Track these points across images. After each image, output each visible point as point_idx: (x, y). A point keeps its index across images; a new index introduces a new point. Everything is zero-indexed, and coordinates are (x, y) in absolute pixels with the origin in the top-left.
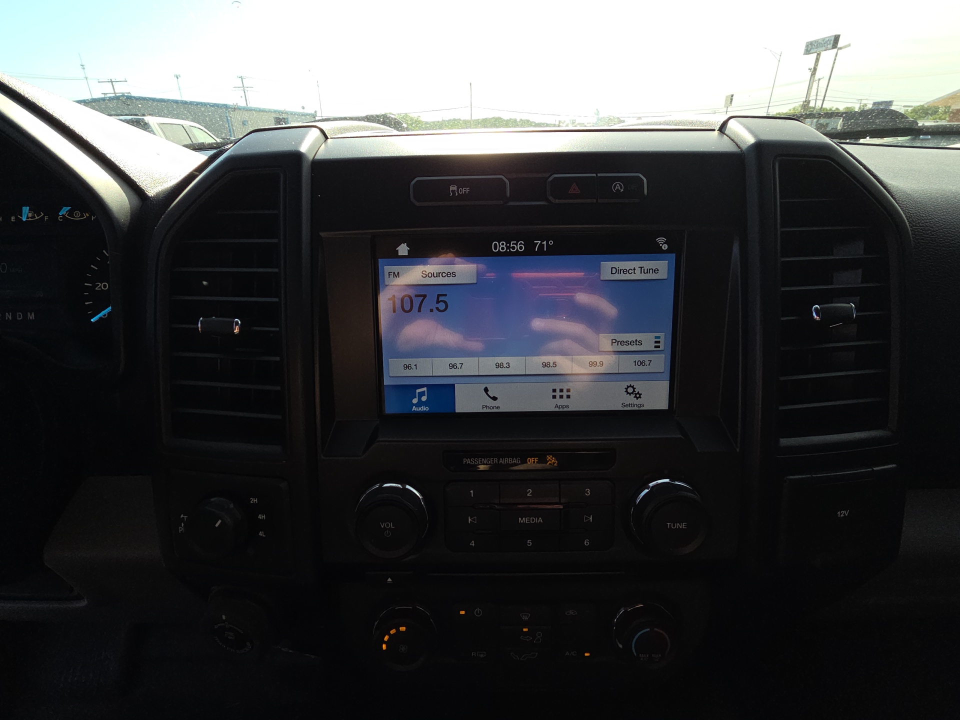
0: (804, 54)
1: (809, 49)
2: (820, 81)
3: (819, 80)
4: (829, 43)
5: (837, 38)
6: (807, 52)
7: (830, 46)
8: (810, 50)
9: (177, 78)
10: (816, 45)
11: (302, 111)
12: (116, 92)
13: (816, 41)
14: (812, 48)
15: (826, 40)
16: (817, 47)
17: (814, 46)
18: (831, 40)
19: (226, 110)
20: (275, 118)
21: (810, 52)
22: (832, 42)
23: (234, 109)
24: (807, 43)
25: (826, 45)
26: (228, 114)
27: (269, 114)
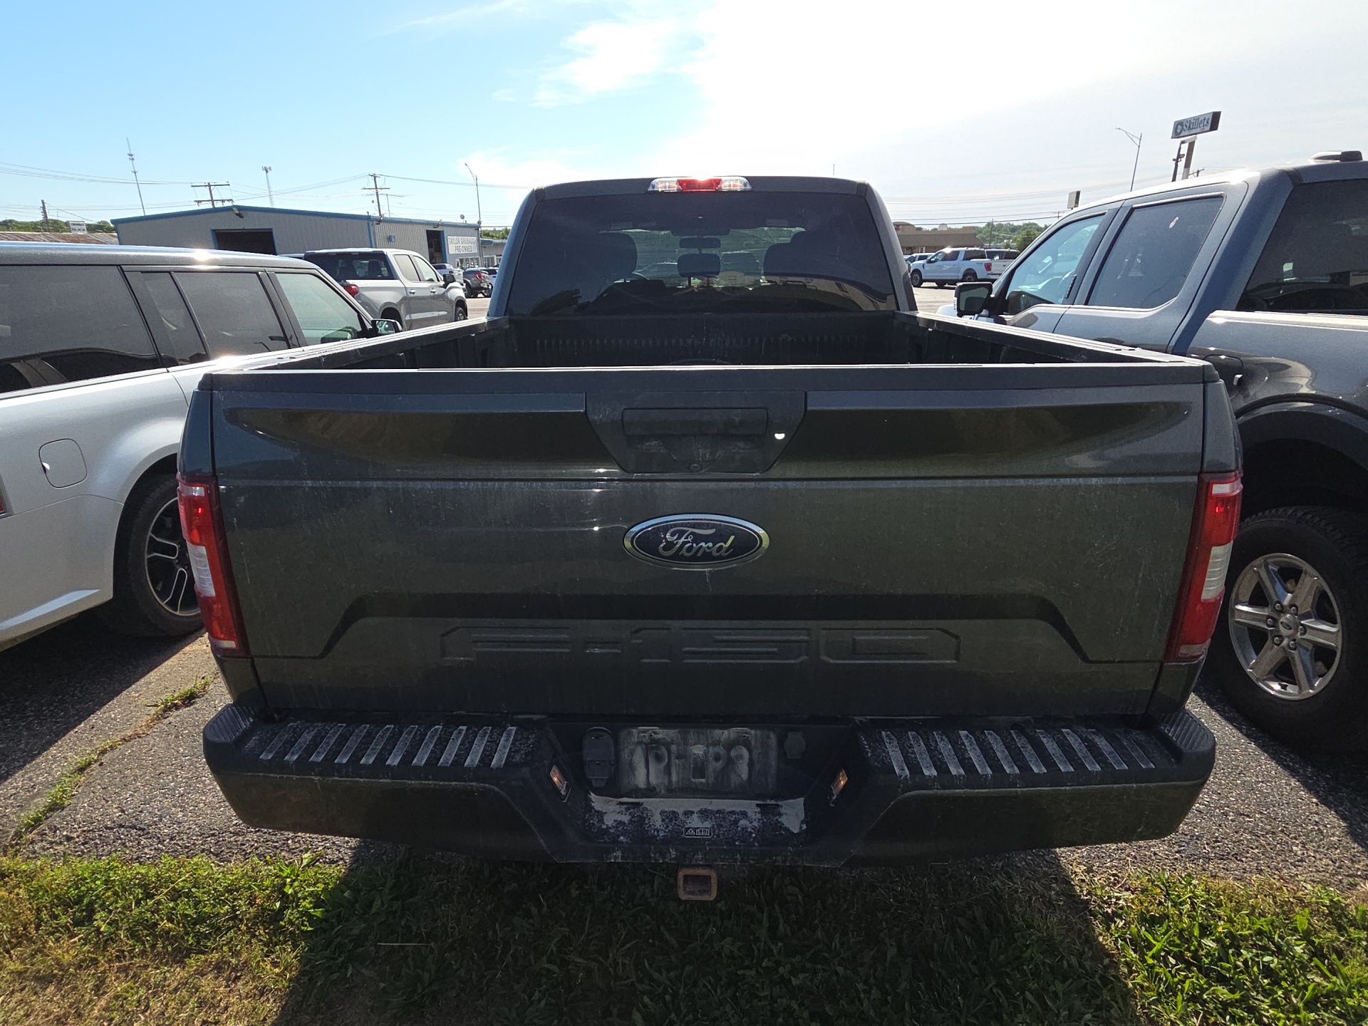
0: (1172, 138)
1: (1179, 131)
3: (1198, 172)
4: (1205, 122)
5: (1216, 117)
6: (1176, 134)
7: (1208, 128)
8: (1181, 132)
9: (267, 172)
10: (1188, 125)
11: (460, 221)
12: (214, 199)
13: (1188, 121)
14: (1181, 129)
15: (1201, 119)
16: (1190, 129)
17: (1185, 127)
18: (1209, 119)
19: (368, 223)
20: (428, 232)
21: (1181, 135)
22: (1210, 122)
23: (379, 221)
24: (1175, 122)
25: (1201, 125)
26: (371, 228)
27: (421, 226)
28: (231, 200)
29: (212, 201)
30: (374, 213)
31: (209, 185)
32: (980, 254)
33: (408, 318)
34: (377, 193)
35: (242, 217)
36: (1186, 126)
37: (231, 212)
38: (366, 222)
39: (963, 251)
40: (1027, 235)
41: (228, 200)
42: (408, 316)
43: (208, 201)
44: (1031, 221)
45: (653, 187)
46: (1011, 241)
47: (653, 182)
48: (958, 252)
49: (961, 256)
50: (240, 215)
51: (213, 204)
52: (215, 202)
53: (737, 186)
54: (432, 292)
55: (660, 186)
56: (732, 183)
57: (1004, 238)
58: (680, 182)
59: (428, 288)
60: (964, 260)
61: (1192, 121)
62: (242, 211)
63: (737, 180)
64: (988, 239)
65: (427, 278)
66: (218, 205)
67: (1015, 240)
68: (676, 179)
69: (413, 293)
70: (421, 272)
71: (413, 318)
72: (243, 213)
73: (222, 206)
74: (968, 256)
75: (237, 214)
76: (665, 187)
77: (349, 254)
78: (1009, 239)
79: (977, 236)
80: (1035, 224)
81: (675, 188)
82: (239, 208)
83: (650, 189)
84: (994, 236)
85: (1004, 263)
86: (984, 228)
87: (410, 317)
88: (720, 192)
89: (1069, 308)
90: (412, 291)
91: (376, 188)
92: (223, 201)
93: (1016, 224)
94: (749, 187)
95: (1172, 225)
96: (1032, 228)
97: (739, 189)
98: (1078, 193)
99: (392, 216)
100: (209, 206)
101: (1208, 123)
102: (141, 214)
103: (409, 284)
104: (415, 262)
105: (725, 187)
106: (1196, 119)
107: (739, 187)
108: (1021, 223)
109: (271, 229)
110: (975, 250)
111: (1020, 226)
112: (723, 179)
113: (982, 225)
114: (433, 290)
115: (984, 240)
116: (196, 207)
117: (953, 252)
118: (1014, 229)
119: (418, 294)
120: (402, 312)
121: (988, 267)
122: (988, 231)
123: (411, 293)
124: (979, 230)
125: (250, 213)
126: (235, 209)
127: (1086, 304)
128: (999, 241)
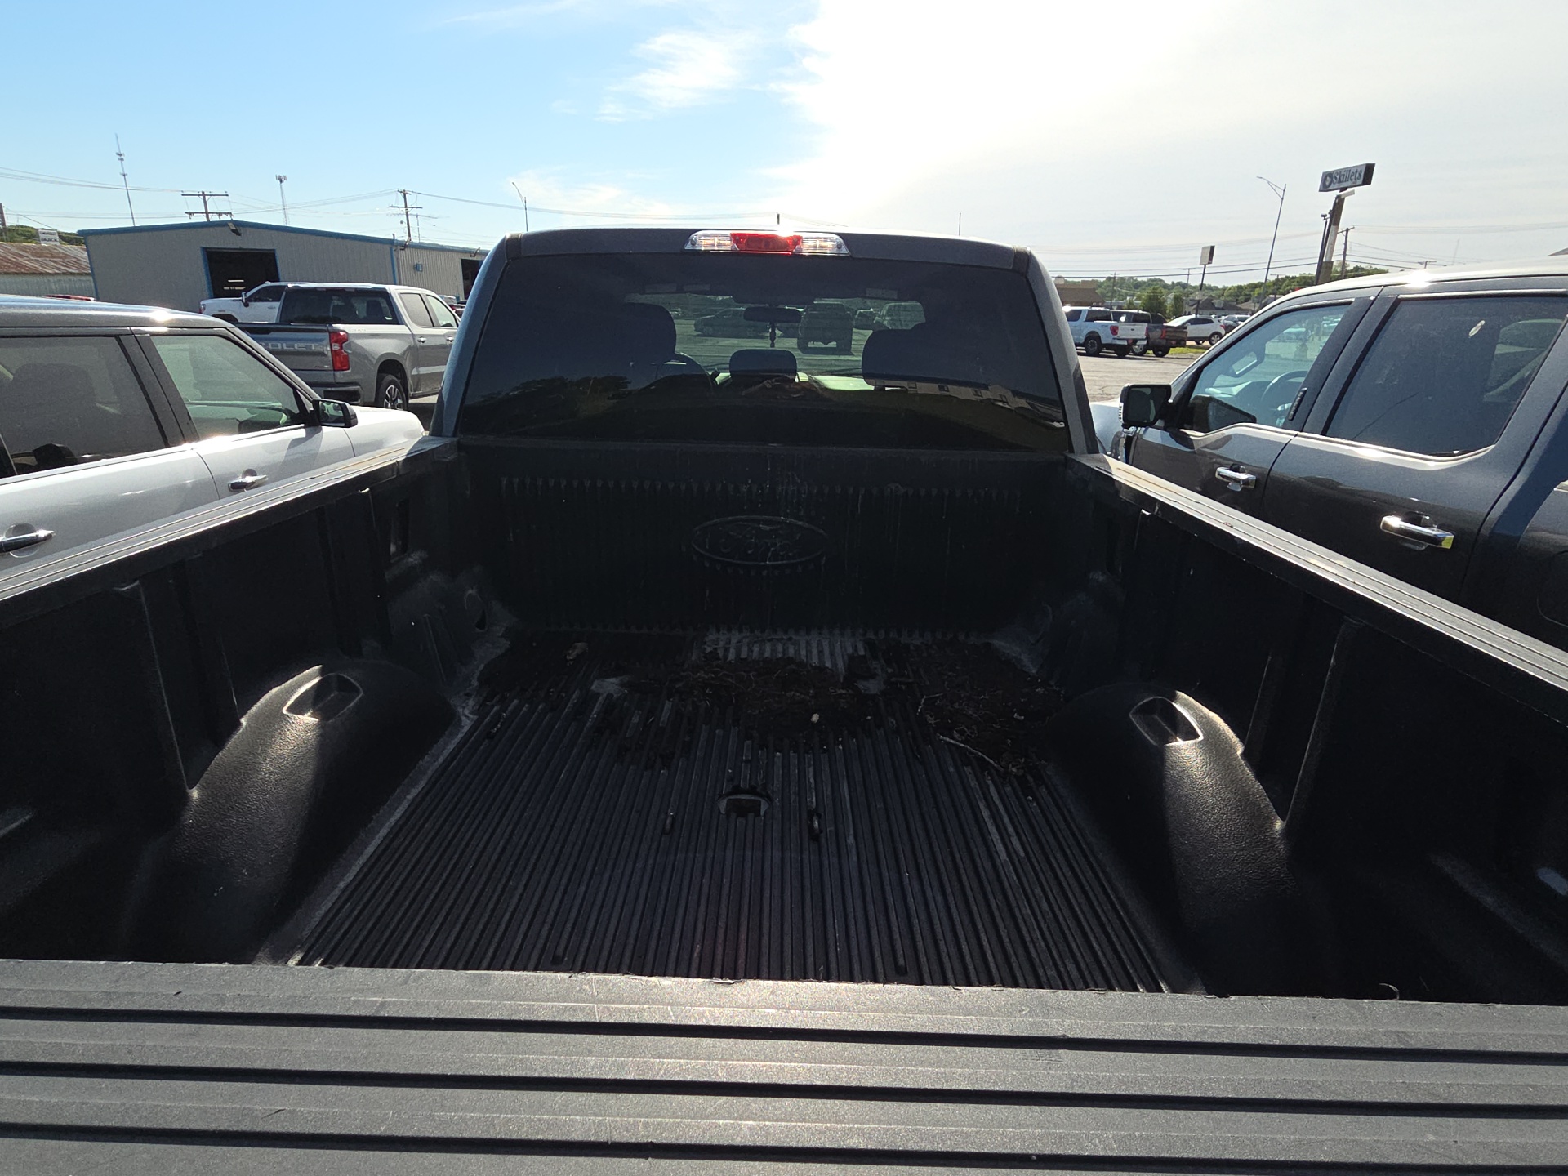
0: (1320, 191)
1: (1327, 183)
2: (1349, 232)
3: (1347, 230)
4: (1357, 175)
5: (1369, 169)
6: (1325, 188)
7: (1360, 181)
8: (1330, 185)
9: (281, 182)
10: (1338, 177)
12: (209, 211)
13: (1339, 172)
14: (1330, 181)
15: (1354, 170)
16: (1340, 182)
17: (1334, 180)
18: (1361, 171)
19: (391, 249)
20: (464, 261)
21: (1330, 188)
22: (1362, 174)
23: (404, 246)
24: (1324, 174)
25: (1353, 178)
26: (394, 253)
27: (454, 254)
28: (230, 213)
29: (207, 213)
30: (401, 236)
31: (204, 195)
32: (1105, 315)
33: (414, 372)
34: (407, 212)
35: (240, 235)
36: (1336, 178)
37: (226, 229)
38: (387, 247)
39: (1085, 310)
40: (1153, 292)
41: (225, 213)
42: (415, 369)
43: (202, 213)
44: (1157, 277)
45: (694, 244)
46: (1135, 298)
47: (694, 236)
48: (1080, 311)
49: (1084, 317)
50: (236, 232)
51: (207, 217)
52: (210, 215)
53: (826, 248)
54: (448, 340)
55: (703, 242)
56: (818, 243)
57: (1127, 295)
58: (737, 238)
59: (444, 336)
60: (1086, 321)
61: (1343, 173)
62: (239, 228)
63: (826, 240)
64: (1110, 294)
65: (444, 323)
66: (214, 218)
67: (1139, 298)
68: (728, 233)
69: (423, 342)
70: (435, 316)
71: (421, 373)
72: (241, 230)
73: (218, 220)
74: (1092, 317)
75: (233, 231)
76: (713, 245)
77: (343, 290)
78: (1132, 296)
79: (1097, 291)
80: (1161, 280)
81: (728, 245)
82: (237, 223)
83: (688, 247)
84: (1114, 292)
85: (1132, 327)
86: (1104, 282)
87: (418, 371)
88: (799, 257)
89: (1296, 435)
90: (422, 339)
91: (406, 207)
92: (220, 214)
93: (1139, 279)
94: (844, 251)
95: (1474, 331)
96: (1157, 284)
97: (828, 252)
98: (1212, 248)
99: (423, 240)
100: (203, 219)
101: (1360, 175)
102: (129, 224)
103: (418, 330)
104: (428, 302)
105: (808, 248)
106: (1348, 170)
107: (829, 249)
108: (1145, 279)
109: (274, 250)
110: (1100, 310)
111: (1144, 282)
112: (804, 235)
113: (1102, 280)
114: (450, 339)
115: (1104, 296)
116: (186, 220)
117: (1074, 312)
118: (1138, 285)
119: (430, 342)
120: (407, 364)
121: (1114, 330)
122: (1109, 286)
123: (420, 341)
124: (1100, 285)
125: (249, 230)
126: (230, 224)
127: (1324, 434)
128: (1121, 298)
